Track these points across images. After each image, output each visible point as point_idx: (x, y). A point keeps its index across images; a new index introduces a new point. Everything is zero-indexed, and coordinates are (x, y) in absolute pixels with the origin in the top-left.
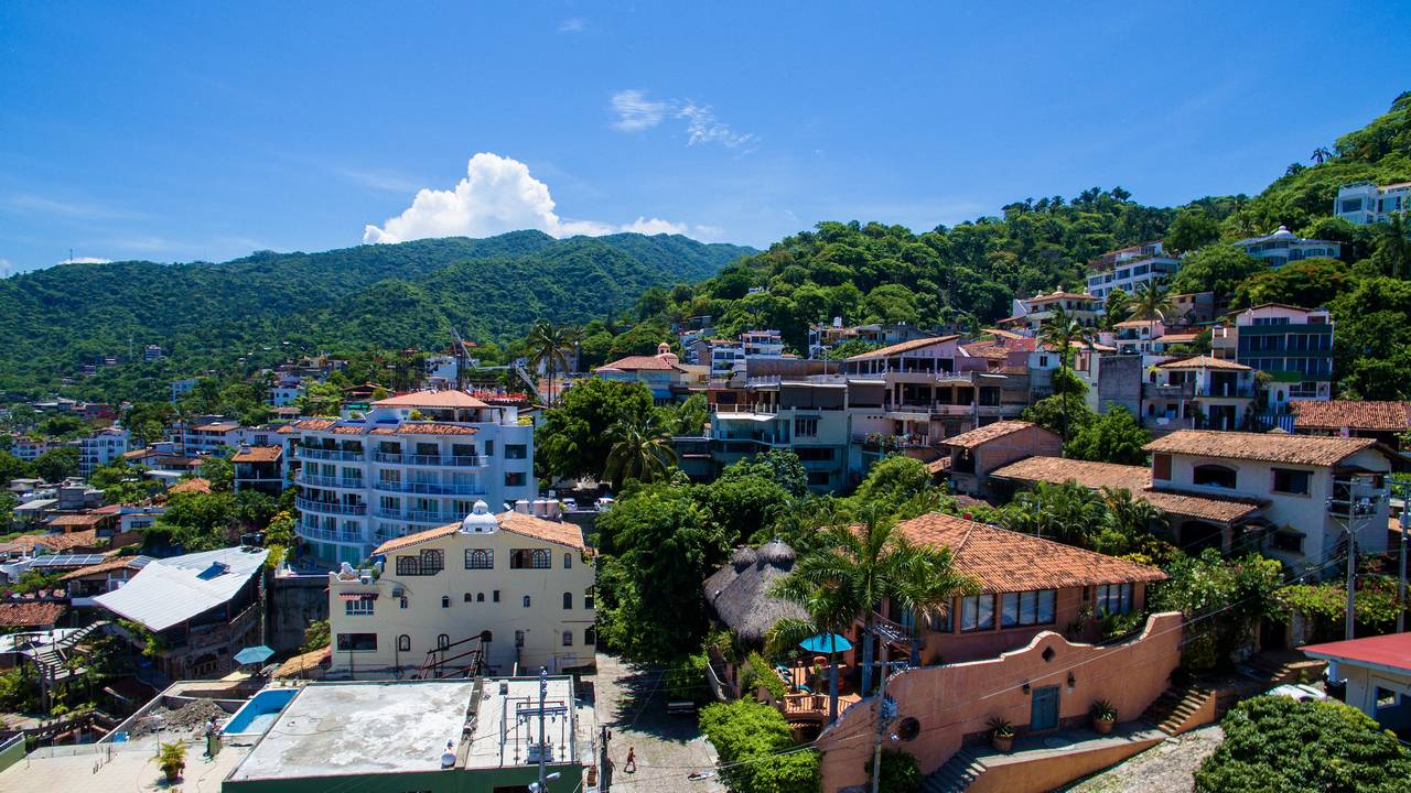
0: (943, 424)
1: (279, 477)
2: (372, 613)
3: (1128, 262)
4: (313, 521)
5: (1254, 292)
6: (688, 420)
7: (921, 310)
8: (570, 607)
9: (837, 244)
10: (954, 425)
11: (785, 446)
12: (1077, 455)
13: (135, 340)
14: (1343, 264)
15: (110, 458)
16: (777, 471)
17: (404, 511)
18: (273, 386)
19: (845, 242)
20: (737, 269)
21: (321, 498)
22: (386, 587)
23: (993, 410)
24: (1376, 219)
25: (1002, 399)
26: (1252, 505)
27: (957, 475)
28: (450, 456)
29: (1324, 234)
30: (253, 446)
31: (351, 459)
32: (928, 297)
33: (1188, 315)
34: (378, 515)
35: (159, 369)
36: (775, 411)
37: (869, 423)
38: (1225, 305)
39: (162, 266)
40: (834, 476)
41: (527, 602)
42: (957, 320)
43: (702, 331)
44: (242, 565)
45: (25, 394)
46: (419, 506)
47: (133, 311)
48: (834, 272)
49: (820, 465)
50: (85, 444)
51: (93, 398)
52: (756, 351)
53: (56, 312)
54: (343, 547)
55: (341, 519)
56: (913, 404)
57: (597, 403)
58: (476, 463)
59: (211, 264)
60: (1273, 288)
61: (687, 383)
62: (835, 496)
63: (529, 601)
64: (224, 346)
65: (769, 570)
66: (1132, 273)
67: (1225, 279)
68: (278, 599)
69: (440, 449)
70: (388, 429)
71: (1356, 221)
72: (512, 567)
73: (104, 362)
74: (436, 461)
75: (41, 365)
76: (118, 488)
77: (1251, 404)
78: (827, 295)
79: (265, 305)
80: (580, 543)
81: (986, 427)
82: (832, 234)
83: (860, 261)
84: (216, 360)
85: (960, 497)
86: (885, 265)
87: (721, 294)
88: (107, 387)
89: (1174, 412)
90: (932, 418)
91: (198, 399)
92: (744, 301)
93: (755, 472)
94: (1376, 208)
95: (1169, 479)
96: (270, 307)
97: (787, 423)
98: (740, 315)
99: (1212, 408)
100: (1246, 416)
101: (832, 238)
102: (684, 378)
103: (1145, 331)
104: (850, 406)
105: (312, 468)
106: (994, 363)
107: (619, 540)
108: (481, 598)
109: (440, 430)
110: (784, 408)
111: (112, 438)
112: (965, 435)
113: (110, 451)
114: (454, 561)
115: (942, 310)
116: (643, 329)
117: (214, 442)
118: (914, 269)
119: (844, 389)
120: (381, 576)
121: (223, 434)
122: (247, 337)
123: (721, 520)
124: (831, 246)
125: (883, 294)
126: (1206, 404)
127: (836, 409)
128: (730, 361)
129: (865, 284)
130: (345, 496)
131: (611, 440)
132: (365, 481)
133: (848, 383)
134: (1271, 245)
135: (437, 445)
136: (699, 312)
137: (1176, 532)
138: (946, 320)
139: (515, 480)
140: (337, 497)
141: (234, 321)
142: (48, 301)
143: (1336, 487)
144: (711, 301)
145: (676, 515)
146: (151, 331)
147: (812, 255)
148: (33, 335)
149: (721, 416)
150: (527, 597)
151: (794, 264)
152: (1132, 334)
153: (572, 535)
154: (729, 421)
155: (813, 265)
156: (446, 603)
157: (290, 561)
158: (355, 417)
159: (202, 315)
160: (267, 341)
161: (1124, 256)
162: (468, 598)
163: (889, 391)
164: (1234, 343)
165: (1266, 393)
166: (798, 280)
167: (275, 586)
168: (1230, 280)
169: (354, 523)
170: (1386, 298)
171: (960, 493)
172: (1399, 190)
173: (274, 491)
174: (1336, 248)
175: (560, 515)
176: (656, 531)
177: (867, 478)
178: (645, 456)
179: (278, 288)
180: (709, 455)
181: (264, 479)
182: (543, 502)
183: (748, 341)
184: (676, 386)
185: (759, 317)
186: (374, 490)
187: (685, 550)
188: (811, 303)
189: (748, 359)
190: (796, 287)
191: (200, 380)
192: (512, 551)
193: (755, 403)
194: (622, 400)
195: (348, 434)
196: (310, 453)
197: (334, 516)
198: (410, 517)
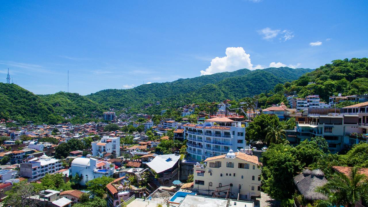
1: (183, 137)
2: (203, 176)
4: (191, 149)
6: (289, 125)
9: (339, 67)
11: (321, 135)
13: (155, 100)
15: (150, 128)
16: (318, 143)
17: (212, 148)
18: (182, 111)
19: (342, 66)
20: (304, 77)
21: (192, 143)
22: (207, 170)
28: (224, 135)
30: (178, 129)
31: (199, 134)
34: (206, 149)
35: (159, 107)
36: (317, 124)
39: (160, 84)
40: (338, 145)
41: (242, 177)
43: (294, 96)
44: (175, 158)
45: (135, 113)
46: (216, 147)
47: (154, 94)
48: (338, 76)
49: (333, 141)
50: (145, 125)
51: (147, 114)
52: (311, 101)
53: (141, 95)
54: (197, 156)
55: (197, 149)
57: (263, 121)
58: (230, 137)
59: (170, 82)
61: (289, 114)
62: (339, 154)
64: (172, 101)
65: (315, 178)
68: (182, 167)
69: (221, 133)
70: (208, 127)
72: (239, 168)
73: (149, 105)
74: (220, 136)
75: (138, 106)
76: (151, 136)
78: (336, 83)
80: (257, 162)
82: (338, 64)
83: (348, 71)
84: (171, 104)
86: (358, 72)
87: (300, 85)
88: (149, 111)
91: (167, 114)
92: (307, 87)
93: (311, 143)
96: (182, 92)
97: (321, 128)
98: (306, 91)
101: (338, 65)
102: (288, 113)
104: (344, 123)
105: (191, 136)
107: (268, 162)
108: (230, 175)
109: (221, 128)
110: (320, 124)
111: (150, 123)
113: (150, 126)
114: (224, 165)
116: (276, 96)
117: (170, 125)
119: (342, 118)
120: (206, 167)
121: (172, 123)
122: (177, 99)
123: (299, 159)
124: (337, 67)
125: (358, 81)
127: (340, 124)
128: (303, 105)
129: (350, 78)
130: (198, 143)
131: (267, 132)
132: (203, 140)
133: (344, 116)
135: (220, 132)
136: (293, 90)
139: (240, 141)
140: (196, 143)
141: (174, 95)
142: (140, 92)
144: (296, 87)
145: (285, 158)
146: (158, 98)
147: (330, 71)
148: (137, 100)
149: (300, 125)
150: (242, 176)
151: (324, 74)
153: (254, 160)
154: (302, 127)
155: (330, 74)
156: (221, 175)
157: (185, 158)
158: (201, 124)
159: (168, 94)
160: (181, 100)
162: (227, 174)
166: (326, 79)
167: (182, 164)
169: (200, 150)
173: (182, 140)
175: (252, 154)
176: (279, 162)
177: (351, 149)
178: (276, 136)
179: (184, 87)
180: (296, 136)
181: (180, 137)
182: (247, 150)
183: (308, 98)
184: (286, 115)
185: (312, 91)
186: (205, 142)
187: (288, 169)
188: (330, 86)
189: (308, 104)
190: (324, 81)
191: (167, 110)
192: (239, 163)
193: (311, 122)
194: (270, 120)
195: (199, 128)
196: (190, 132)
197: (195, 148)
198: (213, 150)
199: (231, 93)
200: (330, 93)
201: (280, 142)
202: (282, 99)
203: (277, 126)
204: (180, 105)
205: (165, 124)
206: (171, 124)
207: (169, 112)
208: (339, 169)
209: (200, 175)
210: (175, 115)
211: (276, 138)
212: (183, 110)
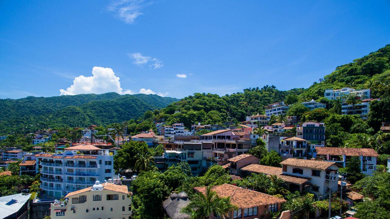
0: (228, 154)
1: (35, 170)
2: (64, 215)
3: (276, 107)
4: (46, 184)
5: (307, 116)
6: (158, 152)
7: (222, 117)
8: (124, 211)
10: (231, 155)
11: (185, 160)
12: (263, 164)
14: (327, 110)
16: (183, 168)
17: (74, 181)
18: (34, 138)
19: (201, 99)
20: (172, 106)
21: (49, 177)
22: (69, 208)
23: (241, 150)
24: (333, 98)
25: (243, 147)
26: (307, 179)
27: (232, 169)
28: (89, 165)
29: (322, 102)
30: (26, 160)
31: (58, 166)
32: (224, 114)
33: (291, 122)
34: (67, 182)
36: (182, 151)
37: (208, 154)
38: (300, 119)
40: (199, 168)
42: (232, 120)
43: (162, 123)
46: (79, 179)
48: (198, 107)
49: (195, 165)
52: (177, 129)
54: (56, 192)
55: (54, 183)
56: (220, 148)
57: (132, 149)
58: (96, 167)
60: (311, 115)
61: (157, 141)
62: (199, 176)
63: (112, 209)
64: (17, 125)
65: (181, 200)
66: (277, 110)
67: (300, 112)
68: (34, 209)
69: (86, 163)
70: (70, 157)
71: (329, 98)
72: (107, 200)
74: (85, 166)
77: (307, 150)
78: (197, 113)
79: (31, 112)
80: (127, 192)
81: (239, 156)
82: (198, 96)
83: (205, 104)
84: (15, 129)
85: (233, 175)
86: (212, 105)
87: (167, 113)
89: (288, 152)
90: (225, 153)
91: (8, 142)
92: (174, 115)
93: (177, 169)
94: (333, 95)
95: (287, 171)
96: (33, 113)
97: (185, 154)
98: (172, 119)
99: (297, 151)
100: (305, 153)
101: (198, 98)
102: (156, 139)
103: (280, 126)
104: (203, 149)
105: (46, 169)
106: (241, 137)
107: (138, 190)
108: (98, 209)
109: (86, 157)
110: (185, 150)
112: (234, 158)
114: (90, 198)
115: (228, 117)
116: (145, 123)
117: (14, 156)
118: (220, 106)
120: (67, 204)
121: (17, 153)
122: (25, 122)
123: (167, 184)
124: (198, 100)
125: (212, 113)
126: (295, 150)
127: (199, 150)
128: (170, 132)
129: (207, 110)
130: (56, 176)
131: (136, 159)
132: (63, 172)
133: (202, 143)
134: (310, 104)
135: (85, 161)
136: (161, 118)
137: (288, 187)
138: (228, 120)
139: (108, 171)
140: (54, 177)
141: (21, 117)
143: (327, 176)
144: (164, 115)
145: (154, 185)
147: (193, 102)
149: (167, 151)
151: (187, 105)
152: (277, 127)
153: (124, 189)
154: (169, 153)
155: (193, 105)
156: (87, 211)
158: (59, 153)
160: (32, 123)
161: (275, 105)
162: (94, 209)
163: (214, 145)
164: (302, 131)
165: (310, 146)
166: (188, 109)
167: (33, 205)
168: (301, 113)
169: (59, 184)
170: (336, 119)
171: (233, 174)
172: (338, 91)
173: (33, 174)
174: (325, 105)
175: (121, 183)
176: (149, 189)
177: (208, 171)
178: (145, 163)
179: (36, 108)
180: (164, 162)
181: (30, 171)
182: (116, 179)
183: (175, 126)
184: (155, 142)
185: (178, 119)
186: (65, 175)
187: (157, 195)
188: (192, 116)
189: (175, 131)
190: (188, 111)
191: (9, 136)
192: (107, 195)
193: (177, 148)
194: (139, 148)
195: (58, 158)
196: (45, 164)
197: (53, 183)
198: (76, 183)
199: (98, 118)
200: (193, 122)
201: (149, 169)
202: (151, 126)
203: (146, 153)
204: (30, 130)
205: (6, 154)
206: (16, 155)
207: (12, 140)
208: (199, 190)
209: (59, 215)
210: (22, 143)
211: (146, 165)
212: (35, 136)
